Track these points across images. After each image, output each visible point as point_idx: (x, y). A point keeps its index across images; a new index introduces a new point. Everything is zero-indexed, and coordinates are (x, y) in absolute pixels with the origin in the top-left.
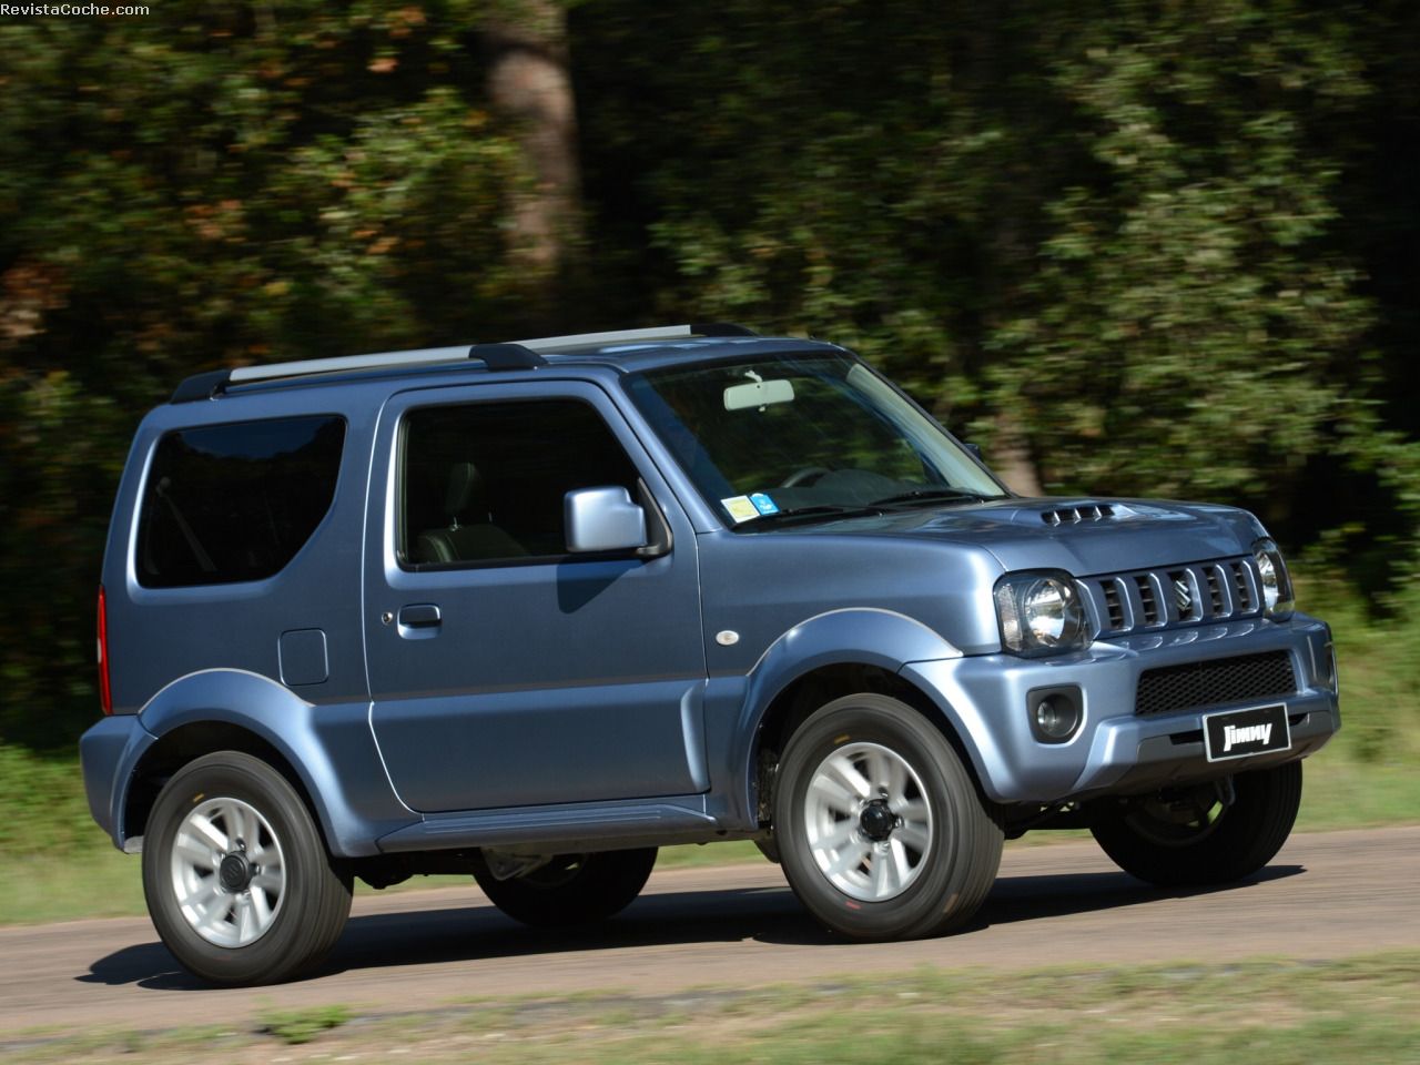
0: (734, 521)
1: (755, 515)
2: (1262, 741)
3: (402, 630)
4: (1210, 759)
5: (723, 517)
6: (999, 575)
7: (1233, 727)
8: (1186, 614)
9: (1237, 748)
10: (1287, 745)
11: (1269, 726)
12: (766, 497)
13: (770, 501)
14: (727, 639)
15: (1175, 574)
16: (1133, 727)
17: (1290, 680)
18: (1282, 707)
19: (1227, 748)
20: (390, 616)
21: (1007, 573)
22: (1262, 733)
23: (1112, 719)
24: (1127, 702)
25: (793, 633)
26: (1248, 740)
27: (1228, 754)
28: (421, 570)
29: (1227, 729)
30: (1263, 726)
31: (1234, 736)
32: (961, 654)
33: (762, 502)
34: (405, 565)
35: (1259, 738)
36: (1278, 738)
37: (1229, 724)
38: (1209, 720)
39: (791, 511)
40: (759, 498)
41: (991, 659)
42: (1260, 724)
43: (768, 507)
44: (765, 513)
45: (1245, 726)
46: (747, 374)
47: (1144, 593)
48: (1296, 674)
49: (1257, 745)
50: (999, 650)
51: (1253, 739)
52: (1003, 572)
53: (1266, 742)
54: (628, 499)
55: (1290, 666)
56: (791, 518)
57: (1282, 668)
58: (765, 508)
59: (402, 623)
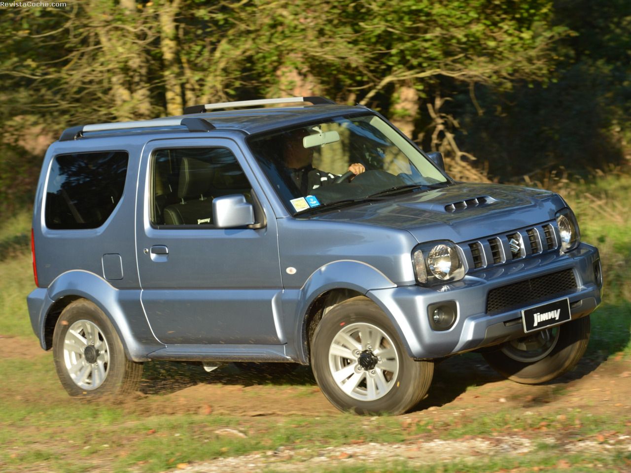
0: (296, 211)
1: (307, 207)
2: (555, 318)
3: (153, 256)
4: (525, 331)
5: (290, 209)
6: (414, 246)
7: (539, 314)
8: (516, 255)
9: (541, 324)
10: (569, 318)
11: (559, 310)
12: (314, 197)
13: (316, 199)
14: (291, 271)
15: (511, 235)
16: (484, 319)
17: (573, 282)
18: (567, 300)
19: (536, 324)
20: (147, 250)
21: (419, 244)
22: (555, 314)
23: (473, 318)
24: (481, 308)
25: (323, 268)
26: (547, 319)
27: (536, 327)
28: (160, 229)
29: (535, 315)
30: (555, 311)
31: (539, 318)
32: (396, 286)
33: (312, 200)
34: (154, 225)
35: (553, 317)
36: (563, 315)
37: (536, 313)
38: (525, 312)
39: (325, 204)
40: (310, 198)
41: (410, 288)
42: (553, 310)
43: (314, 202)
44: (312, 206)
45: (545, 312)
46: (314, 129)
47: (493, 248)
48: (576, 279)
49: (552, 320)
50: (415, 283)
51: (550, 318)
52: (417, 243)
53: (557, 318)
54: (245, 201)
55: (574, 275)
56: (326, 208)
57: (569, 277)
58: (312, 203)
59: (152, 252)
